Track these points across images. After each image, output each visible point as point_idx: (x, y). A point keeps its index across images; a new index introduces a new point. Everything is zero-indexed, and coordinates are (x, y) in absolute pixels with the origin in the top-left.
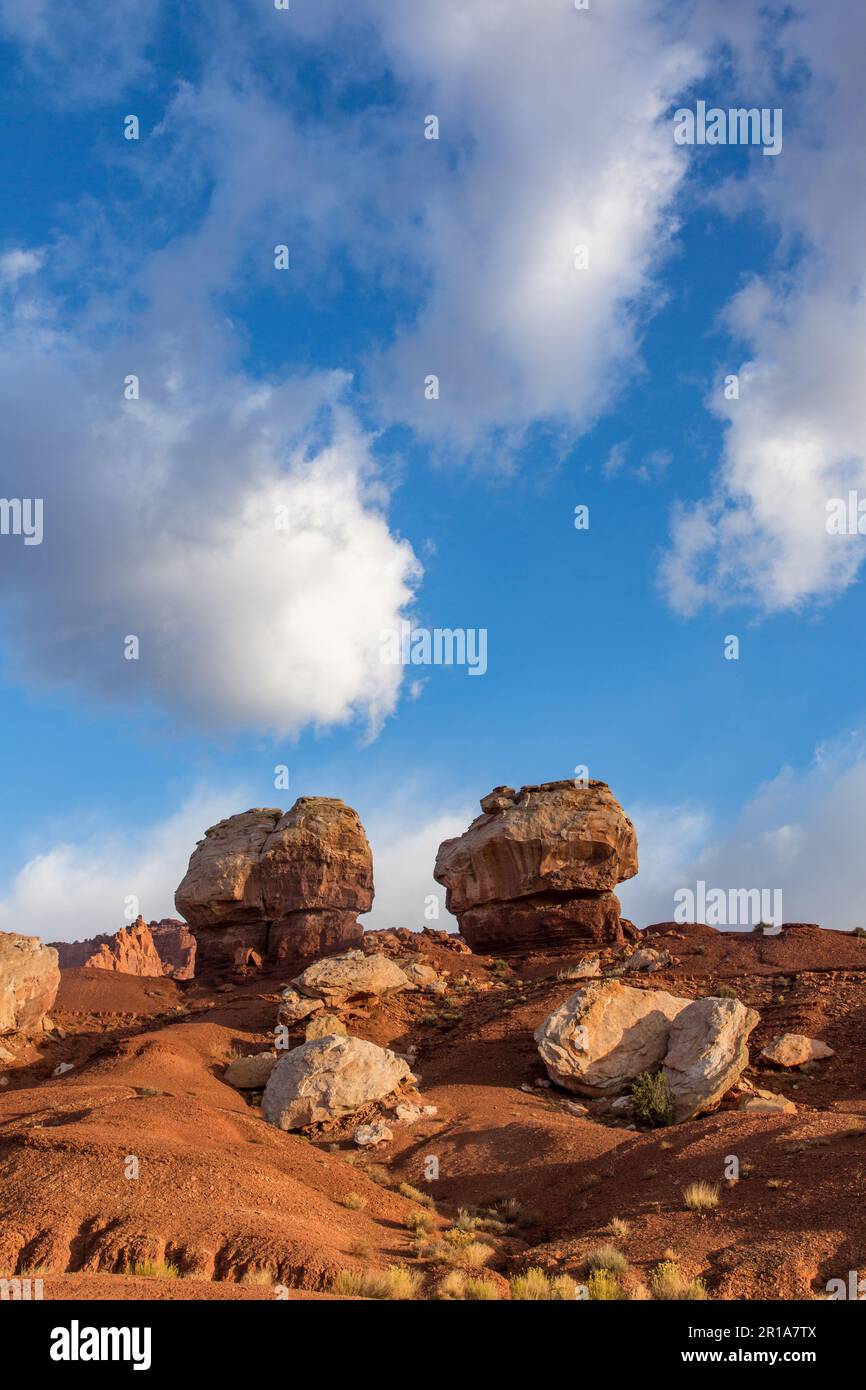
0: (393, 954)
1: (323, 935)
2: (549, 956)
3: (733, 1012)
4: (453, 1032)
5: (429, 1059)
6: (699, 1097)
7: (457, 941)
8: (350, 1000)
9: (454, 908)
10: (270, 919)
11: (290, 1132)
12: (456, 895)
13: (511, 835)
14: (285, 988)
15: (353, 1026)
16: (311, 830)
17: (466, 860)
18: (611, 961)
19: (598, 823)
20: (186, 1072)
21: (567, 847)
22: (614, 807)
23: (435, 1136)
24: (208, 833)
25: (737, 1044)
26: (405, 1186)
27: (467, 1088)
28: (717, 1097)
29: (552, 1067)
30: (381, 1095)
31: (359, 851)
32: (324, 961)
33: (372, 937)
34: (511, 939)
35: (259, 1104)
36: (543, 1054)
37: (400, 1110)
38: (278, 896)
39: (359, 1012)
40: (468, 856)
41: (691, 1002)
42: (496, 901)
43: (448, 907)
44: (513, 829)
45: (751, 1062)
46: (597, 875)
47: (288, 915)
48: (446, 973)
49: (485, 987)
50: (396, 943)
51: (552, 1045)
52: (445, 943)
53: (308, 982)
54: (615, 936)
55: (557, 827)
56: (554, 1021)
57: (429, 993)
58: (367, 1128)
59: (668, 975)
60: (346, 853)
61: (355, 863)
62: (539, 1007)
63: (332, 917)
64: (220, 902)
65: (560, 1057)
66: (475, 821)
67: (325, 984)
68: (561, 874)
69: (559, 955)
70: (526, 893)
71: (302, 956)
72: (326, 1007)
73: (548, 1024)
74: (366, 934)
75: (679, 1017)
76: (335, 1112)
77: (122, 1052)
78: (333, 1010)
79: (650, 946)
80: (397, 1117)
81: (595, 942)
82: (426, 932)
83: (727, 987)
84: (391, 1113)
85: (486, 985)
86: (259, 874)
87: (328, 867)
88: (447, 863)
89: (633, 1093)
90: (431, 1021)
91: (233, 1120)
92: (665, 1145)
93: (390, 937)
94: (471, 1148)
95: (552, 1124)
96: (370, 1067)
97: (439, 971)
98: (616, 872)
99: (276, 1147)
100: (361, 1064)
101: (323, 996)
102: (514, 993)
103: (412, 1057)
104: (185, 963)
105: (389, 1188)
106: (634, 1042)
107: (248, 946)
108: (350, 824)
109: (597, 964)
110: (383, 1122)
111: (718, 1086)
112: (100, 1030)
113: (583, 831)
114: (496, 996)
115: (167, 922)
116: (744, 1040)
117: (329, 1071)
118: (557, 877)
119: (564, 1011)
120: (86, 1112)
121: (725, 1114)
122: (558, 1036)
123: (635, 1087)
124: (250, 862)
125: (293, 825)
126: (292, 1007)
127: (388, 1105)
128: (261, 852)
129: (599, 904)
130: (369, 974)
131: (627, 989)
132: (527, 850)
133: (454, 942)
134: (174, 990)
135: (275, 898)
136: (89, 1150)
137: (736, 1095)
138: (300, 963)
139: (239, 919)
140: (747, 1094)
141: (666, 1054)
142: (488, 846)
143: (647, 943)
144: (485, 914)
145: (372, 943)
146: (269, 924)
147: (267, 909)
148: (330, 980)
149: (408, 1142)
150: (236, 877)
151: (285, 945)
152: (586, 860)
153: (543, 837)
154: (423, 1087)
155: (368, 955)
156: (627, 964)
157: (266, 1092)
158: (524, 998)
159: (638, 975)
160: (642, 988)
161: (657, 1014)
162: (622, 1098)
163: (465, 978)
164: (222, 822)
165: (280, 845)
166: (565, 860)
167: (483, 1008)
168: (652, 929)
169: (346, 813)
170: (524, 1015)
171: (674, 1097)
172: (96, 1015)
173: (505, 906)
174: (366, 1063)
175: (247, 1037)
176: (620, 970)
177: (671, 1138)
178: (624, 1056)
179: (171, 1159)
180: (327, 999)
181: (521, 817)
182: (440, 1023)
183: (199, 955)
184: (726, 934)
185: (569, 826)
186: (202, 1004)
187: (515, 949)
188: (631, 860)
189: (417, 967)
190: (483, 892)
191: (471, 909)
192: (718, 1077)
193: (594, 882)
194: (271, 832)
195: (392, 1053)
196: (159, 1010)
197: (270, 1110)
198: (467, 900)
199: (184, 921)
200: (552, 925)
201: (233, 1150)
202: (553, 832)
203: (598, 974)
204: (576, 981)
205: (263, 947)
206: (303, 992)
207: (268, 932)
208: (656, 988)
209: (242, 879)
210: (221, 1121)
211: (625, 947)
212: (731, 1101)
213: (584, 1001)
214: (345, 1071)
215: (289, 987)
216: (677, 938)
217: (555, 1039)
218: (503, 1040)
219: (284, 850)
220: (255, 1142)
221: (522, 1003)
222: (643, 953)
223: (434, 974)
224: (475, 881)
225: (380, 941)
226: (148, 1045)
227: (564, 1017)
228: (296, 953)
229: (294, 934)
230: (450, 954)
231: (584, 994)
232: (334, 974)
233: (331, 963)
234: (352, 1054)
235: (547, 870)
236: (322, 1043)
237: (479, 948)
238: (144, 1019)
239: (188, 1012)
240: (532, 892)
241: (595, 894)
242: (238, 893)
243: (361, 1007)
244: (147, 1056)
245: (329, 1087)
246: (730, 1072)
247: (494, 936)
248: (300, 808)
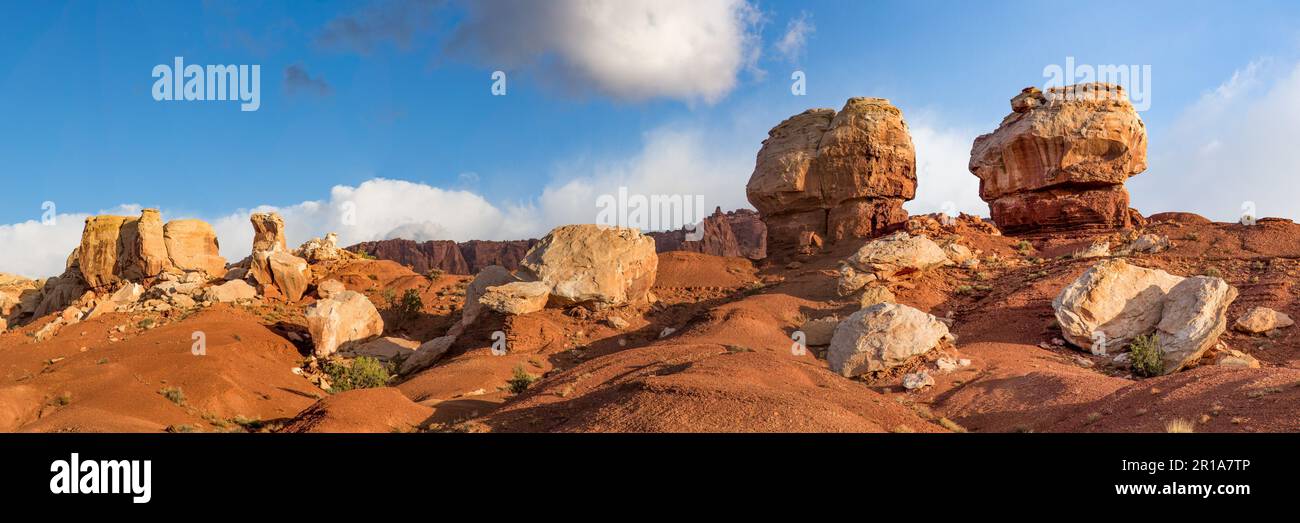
0: (934, 236)
1: (874, 220)
2: (1067, 238)
3: (1216, 288)
4: (985, 300)
5: (964, 322)
6: (1184, 354)
7: (989, 225)
8: (898, 274)
9: (987, 196)
10: (828, 207)
11: (851, 379)
12: (989, 186)
13: (1037, 132)
14: (842, 264)
15: (901, 295)
16: (861, 128)
17: (998, 154)
18: (1119, 244)
19: (1115, 124)
20: (765, 333)
21: (1086, 144)
22: (1129, 110)
23: (969, 383)
24: (771, 133)
25: (1218, 314)
26: (944, 420)
27: (996, 345)
28: (1198, 355)
29: (1066, 329)
30: (925, 351)
31: (903, 146)
32: (876, 241)
33: (915, 221)
34: (1035, 223)
35: (825, 358)
36: (1059, 318)
37: (940, 362)
38: (834, 186)
39: (906, 284)
40: (998, 151)
41: (1182, 279)
42: (1023, 191)
43: (981, 195)
44: (1039, 127)
45: (1228, 328)
46: (1111, 169)
47: (843, 202)
48: (979, 251)
49: (1012, 263)
50: (936, 226)
51: (1067, 312)
52: (978, 226)
53: (862, 259)
54: (1123, 222)
55: (1079, 125)
56: (1069, 292)
57: (965, 268)
58: (914, 376)
59: (1166, 257)
60: (892, 148)
61: (900, 156)
62: (1057, 280)
63: (882, 204)
64: (785, 193)
65: (1073, 322)
66: (1006, 119)
67: (876, 261)
68: (1080, 168)
69: (1075, 238)
70: (1049, 184)
71: (856, 237)
72: (878, 280)
73: (1064, 294)
74: (910, 218)
75: (1173, 291)
76: (887, 364)
77: (712, 319)
78: (884, 282)
79: (1153, 232)
80: (938, 367)
81: (1106, 227)
82: (962, 216)
83: (1213, 268)
84: (933, 365)
85: (1013, 262)
86: (817, 168)
87: (877, 161)
88: (981, 156)
89: (1131, 350)
90: (966, 291)
91: (805, 370)
92: (1154, 390)
93: (931, 221)
94: (998, 392)
95: (1065, 373)
96: (915, 328)
97: (973, 250)
98: (1127, 168)
99: (840, 390)
100: (908, 325)
101: (875, 270)
102: (1036, 269)
103: (950, 321)
104: (758, 245)
105: (932, 421)
106: (1134, 310)
107: (810, 230)
108: (896, 121)
109: (1107, 246)
110: (926, 371)
111: (1200, 347)
112: (693, 301)
113: (1101, 130)
114: (1022, 272)
115: (741, 212)
116: (1224, 311)
117: (881, 331)
118: (1077, 170)
119: (1078, 284)
120: (689, 364)
121: (1204, 368)
122: (1072, 304)
123: (1133, 346)
124: (808, 158)
125: (844, 123)
126: (850, 280)
127: (931, 358)
128: (817, 148)
129: (1111, 195)
130: (913, 253)
131: (1132, 268)
132: (1050, 146)
133: (986, 226)
134: (750, 267)
135: (832, 189)
136: (693, 393)
137: (1214, 354)
138: (854, 243)
139: (801, 207)
140: (1222, 353)
141: (1160, 320)
142: (1017, 141)
143: (1151, 229)
144: (1013, 202)
145: (916, 226)
146: (827, 211)
147: (824, 198)
148: (880, 257)
149: (947, 387)
150: (797, 171)
151: (841, 228)
152: (1102, 156)
153: (1066, 134)
154: (959, 344)
155: (912, 236)
156: (1132, 247)
157: (830, 348)
158: (1044, 273)
159: (1141, 256)
160: (1144, 266)
161: (1155, 288)
162: (1122, 355)
163: (995, 256)
164: (784, 122)
165: (834, 142)
166: (1084, 155)
167: (1009, 280)
168: (1156, 217)
169: (892, 112)
170: (1044, 287)
171: (1164, 354)
172: (689, 289)
173: (1030, 195)
174: (912, 325)
175: (812, 305)
176: (1126, 252)
177: (1161, 385)
178: (1126, 321)
179: (757, 399)
180: (879, 274)
181: (1047, 116)
182: (973, 293)
183: (770, 239)
184: (1216, 224)
185: (1089, 125)
186: (774, 278)
187: (1038, 232)
188: (1141, 157)
189: (955, 246)
190: (1012, 182)
191: (1001, 197)
192: (1200, 339)
193: (1107, 175)
194: (825, 131)
195: (933, 317)
196: (740, 284)
197: (834, 362)
198: (998, 190)
199: (755, 210)
200: (1071, 212)
201: (805, 392)
202: (1075, 130)
203: (1107, 254)
204: (1089, 259)
205: (825, 230)
206: (858, 268)
207: (827, 218)
208: (1156, 267)
209: (802, 173)
210: (795, 370)
211: (1131, 232)
212: (1209, 358)
213: (1095, 276)
214: (894, 331)
215: (846, 264)
216: (1176, 226)
217: (1069, 306)
218: (1026, 308)
219: (839, 147)
220: (823, 386)
221: (1043, 277)
222: (1147, 237)
223: (968, 252)
224: (1005, 172)
225: (923, 224)
226: (733, 312)
227: (1078, 289)
228: (851, 235)
229: (849, 220)
230: (982, 235)
231: (1095, 270)
232: (884, 252)
233: (882, 244)
234: (901, 317)
235: (1068, 164)
236: (875, 310)
237: (1009, 231)
238: (728, 292)
239: (764, 285)
240: (1055, 183)
241: (1108, 186)
242: (800, 185)
243: (907, 279)
244: (732, 321)
245: (882, 344)
246: (1210, 335)
247: (1020, 221)
248: (851, 108)
